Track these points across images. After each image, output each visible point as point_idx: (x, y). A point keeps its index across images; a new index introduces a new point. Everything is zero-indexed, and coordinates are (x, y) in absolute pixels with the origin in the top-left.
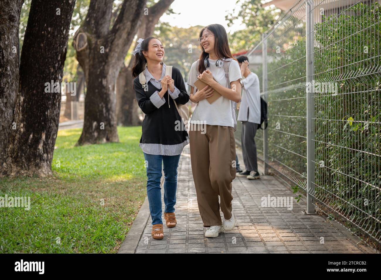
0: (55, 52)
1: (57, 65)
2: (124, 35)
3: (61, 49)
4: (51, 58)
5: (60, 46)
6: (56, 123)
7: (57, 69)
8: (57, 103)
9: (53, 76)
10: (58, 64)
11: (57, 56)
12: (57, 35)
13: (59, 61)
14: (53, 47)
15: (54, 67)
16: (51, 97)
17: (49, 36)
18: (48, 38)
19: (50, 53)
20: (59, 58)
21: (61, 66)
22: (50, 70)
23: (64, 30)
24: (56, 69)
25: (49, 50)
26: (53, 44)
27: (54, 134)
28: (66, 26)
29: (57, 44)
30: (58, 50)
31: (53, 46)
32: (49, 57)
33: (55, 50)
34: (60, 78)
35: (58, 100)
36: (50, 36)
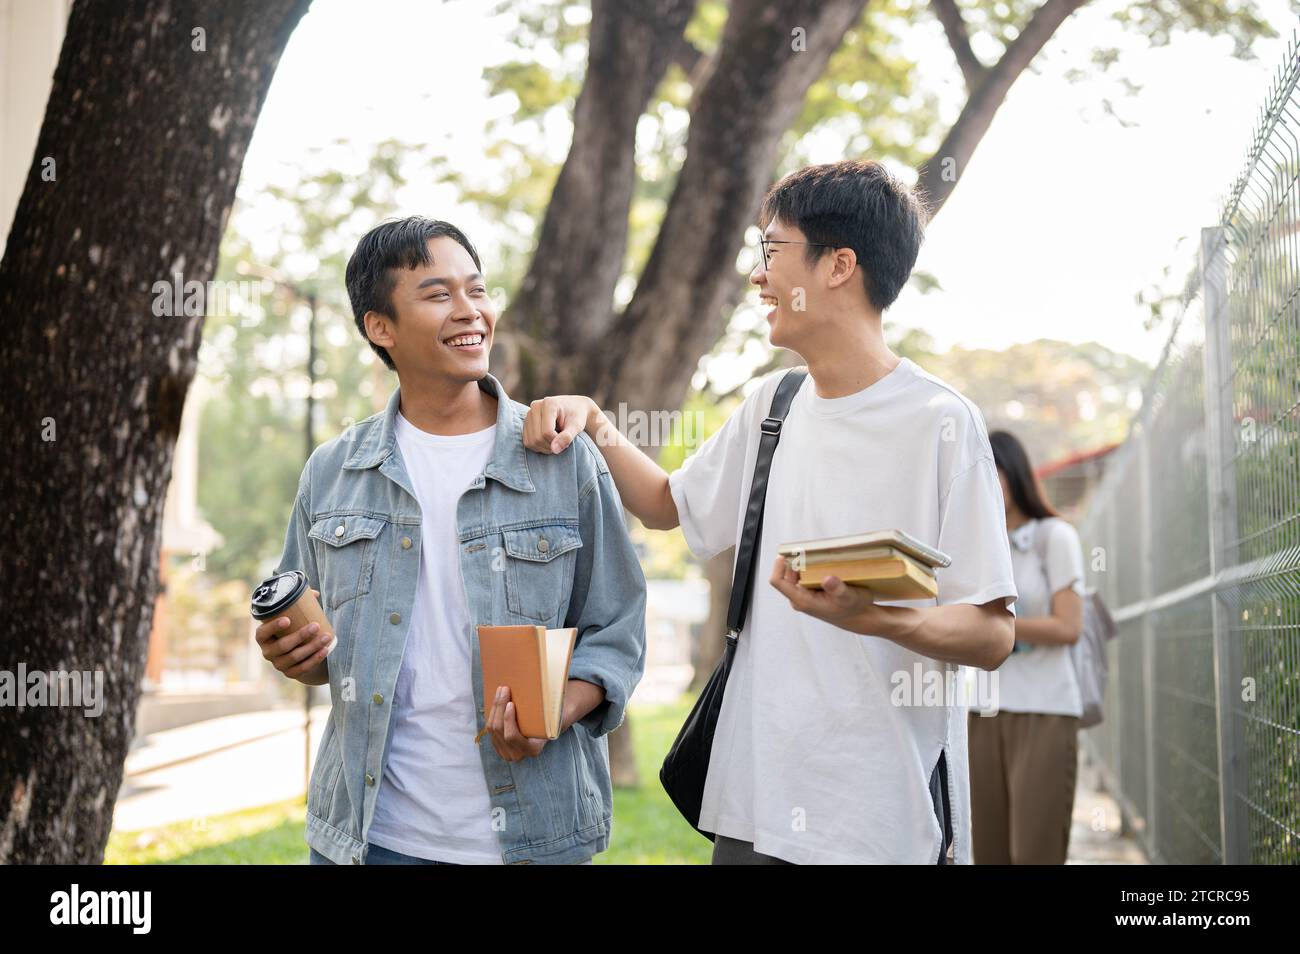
0: (117, 370)
1: (123, 433)
2: (664, 340)
3: (154, 351)
4: (93, 397)
5: (145, 336)
6: (103, 732)
7: (126, 453)
8: (117, 628)
9: (101, 490)
10: (133, 429)
11: (129, 387)
12: (134, 285)
13: (134, 415)
14: (108, 343)
15: (107, 444)
16: (82, 596)
17: (91, 286)
18: (83, 297)
19: (90, 371)
20: (140, 399)
21: (150, 436)
22: (81, 458)
23: (173, 257)
24: (120, 452)
25: (82, 357)
26: (109, 328)
27: (88, 791)
28: (187, 237)
29: (127, 326)
30: (135, 358)
31: (110, 337)
32: (83, 393)
33: (117, 357)
34: (141, 496)
35: (121, 611)
36: (96, 290)
